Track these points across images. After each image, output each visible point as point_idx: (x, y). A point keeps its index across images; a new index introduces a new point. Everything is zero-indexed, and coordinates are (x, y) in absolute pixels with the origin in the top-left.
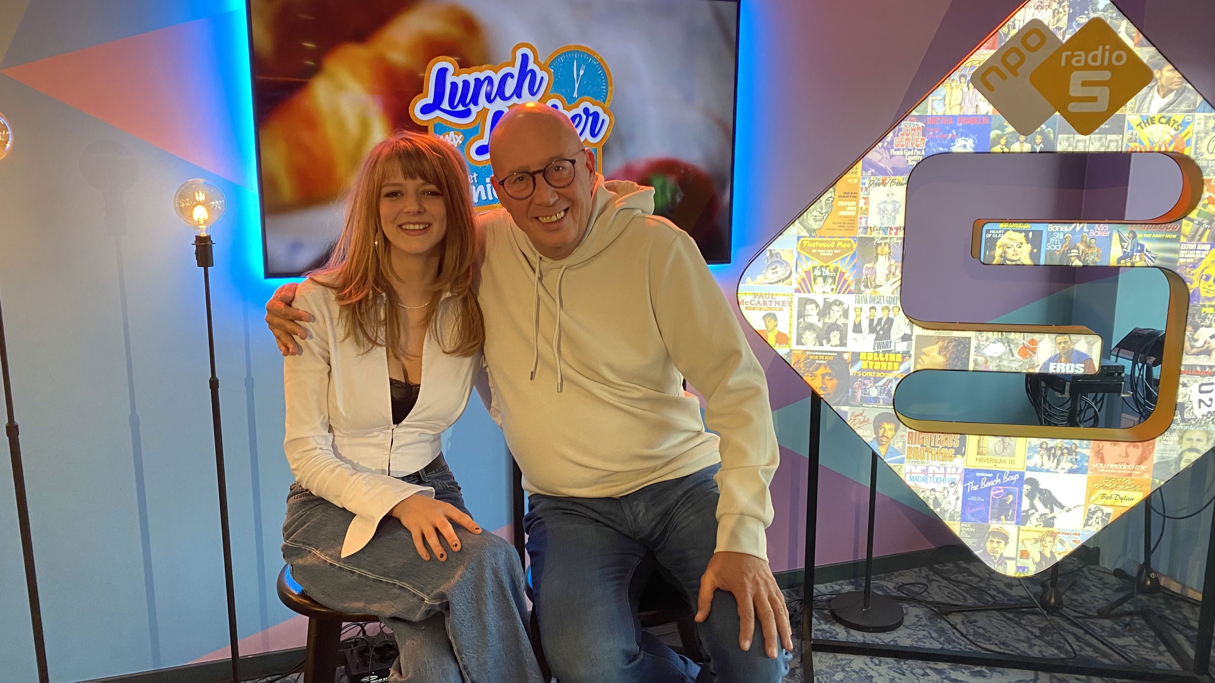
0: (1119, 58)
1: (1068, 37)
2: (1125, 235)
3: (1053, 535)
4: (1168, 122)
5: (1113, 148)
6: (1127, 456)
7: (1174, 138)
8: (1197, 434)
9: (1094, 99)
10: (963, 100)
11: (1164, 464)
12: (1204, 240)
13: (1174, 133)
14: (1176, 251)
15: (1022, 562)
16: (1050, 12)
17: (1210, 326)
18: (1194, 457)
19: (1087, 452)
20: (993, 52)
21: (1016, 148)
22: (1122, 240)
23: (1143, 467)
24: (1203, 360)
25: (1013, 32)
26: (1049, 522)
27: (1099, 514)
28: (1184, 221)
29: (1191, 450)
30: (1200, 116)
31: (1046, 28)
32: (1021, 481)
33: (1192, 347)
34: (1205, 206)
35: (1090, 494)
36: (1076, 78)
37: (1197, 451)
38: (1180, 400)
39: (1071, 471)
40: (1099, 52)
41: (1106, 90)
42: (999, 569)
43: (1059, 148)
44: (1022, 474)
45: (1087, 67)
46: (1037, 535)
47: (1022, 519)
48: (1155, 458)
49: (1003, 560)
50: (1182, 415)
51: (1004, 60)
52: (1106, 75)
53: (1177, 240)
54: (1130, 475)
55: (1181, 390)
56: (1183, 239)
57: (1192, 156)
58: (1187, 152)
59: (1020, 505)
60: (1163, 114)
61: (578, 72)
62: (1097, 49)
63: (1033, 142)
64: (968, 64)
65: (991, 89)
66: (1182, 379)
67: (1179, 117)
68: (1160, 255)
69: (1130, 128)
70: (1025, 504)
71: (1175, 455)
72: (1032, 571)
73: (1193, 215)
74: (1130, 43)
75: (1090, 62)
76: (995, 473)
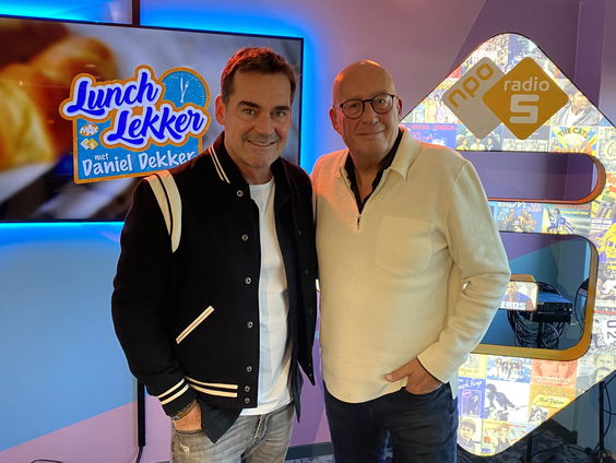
0: (544, 86)
1: (508, 70)
2: (552, 211)
3: (507, 426)
4: (579, 132)
5: (542, 149)
6: (558, 371)
7: (585, 143)
8: (607, 357)
9: (527, 114)
10: (437, 112)
11: (584, 378)
12: (608, 216)
13: (584, 140)
14: (588, 224)
15: (486, 445)
16: (496, 53)
17: (613, 279)
18: (605, 374)
19: (529, 367)
20: (457, 79)
21: (474, 147)
22: (550, 215)
23: (569, 380)
24: (610, 304)
25: (471, 66)
26: (504, 417)
27: (539, 412)
28: (593, 203)
29: (603, 368)
30: (602, 128)
31: (494, 63)
32: (483, 386)
33: (602, 294)
34: (607, 192)
35: (532, 397)
36: (515, 99)
37: (608, 370)
38: (594, 332)
39: (519, 380)
40: (531, 82)
41: (536, 108)
42: (470, 450)
43: (504, 149)
44: (484, 381)
45: (522, 92)
46: (495, 426)
47: (484, 414)
48: (578, 373)
49: (472, 443)
50: (596, 343)
51: (464, 85)
52: (536, 98)
53: (589, 216)
54: (560, 385)
55: (595, 324)
56: (593, 216)
57: (598, 157)
58: (593, 154)
59: (483, 403)
60: (576, 126)
61: (184, 86)
62: (528, 79)
63: (486, 144)
64: (440, 87)
65: (456, 106)
66: (595, 317)
67: (587, 129)
68: (577, 226)
69: (553, 135)
70: (487, 403)
71: (591, 372)
72: (492, 452)
73: (599, 199)
74: (552, 76)
75: (524, 89)
76: (465, 379)
